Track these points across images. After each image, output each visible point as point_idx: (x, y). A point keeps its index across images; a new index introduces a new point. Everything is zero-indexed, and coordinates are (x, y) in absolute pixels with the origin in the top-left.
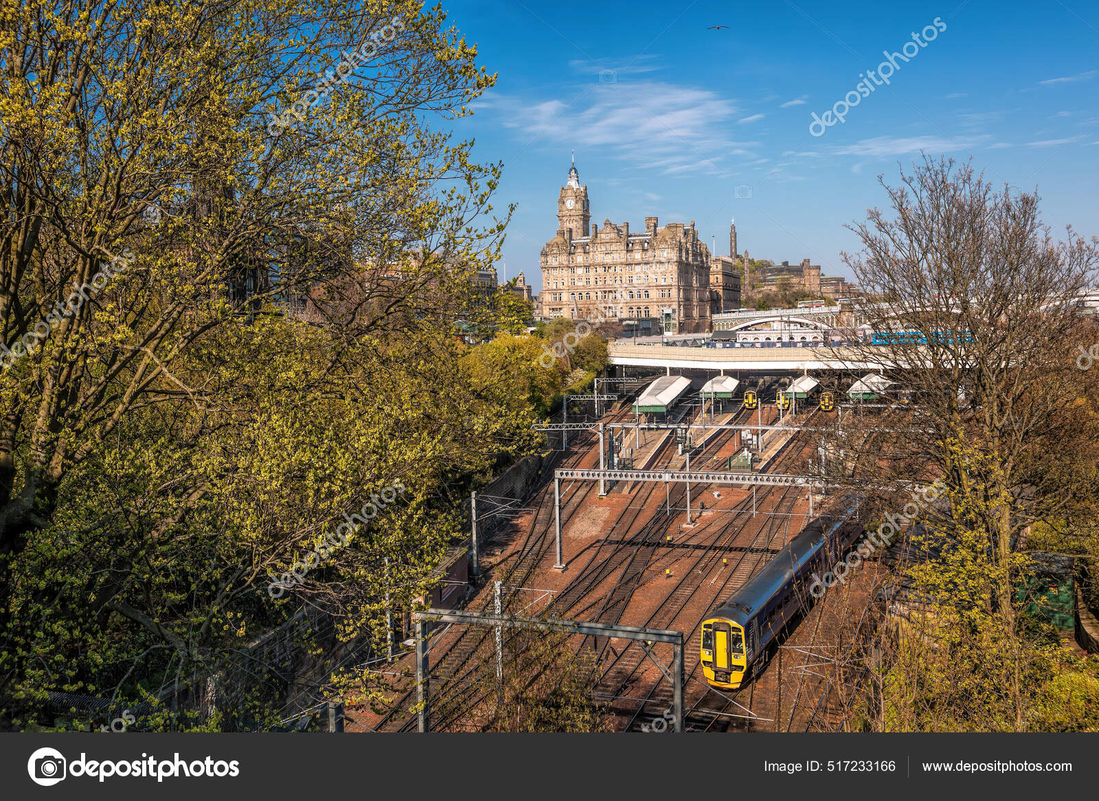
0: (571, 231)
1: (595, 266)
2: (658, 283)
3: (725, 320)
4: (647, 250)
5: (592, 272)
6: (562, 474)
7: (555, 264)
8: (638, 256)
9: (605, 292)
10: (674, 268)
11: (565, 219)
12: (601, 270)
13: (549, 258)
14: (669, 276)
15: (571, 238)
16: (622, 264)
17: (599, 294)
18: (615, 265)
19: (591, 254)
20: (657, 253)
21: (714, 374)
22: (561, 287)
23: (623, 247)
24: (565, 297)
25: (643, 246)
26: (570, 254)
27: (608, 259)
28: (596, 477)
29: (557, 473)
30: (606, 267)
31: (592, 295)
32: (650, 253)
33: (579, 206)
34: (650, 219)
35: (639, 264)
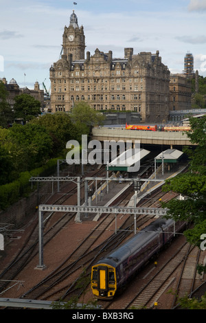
0: (71, 55)
1: (88, 78)
2: (132, 90)
3: (179, 114)
4: (124, 69)
5: (86, 83)
6: (44, 208)
7: (60, 76)
8: (118, 73)
9: (95, 95)
10: (143, 81)
11: (67, 48)
12: (92, 82)
13: (56, 73)
14: (139, 86)
15: (71, 60)
16: (107, 77)
17: (91, 97)
18: (102, 78)
19: (85, 71)
20: (132, 71)
21: (165, 147)
22: (64, 91)
23: (107, 67)
24: (67, 98)
25: (122, 67)
26: (70, 70)
27: (97, 75)
28: (75, 211)
29: (41, 208)
30: (96, 79)
31: (86, 97)
32: (127, 71)
33: (77, 39)
34: (128, 49)
35: (119, 78)
